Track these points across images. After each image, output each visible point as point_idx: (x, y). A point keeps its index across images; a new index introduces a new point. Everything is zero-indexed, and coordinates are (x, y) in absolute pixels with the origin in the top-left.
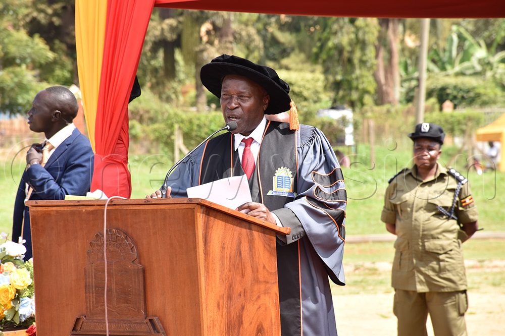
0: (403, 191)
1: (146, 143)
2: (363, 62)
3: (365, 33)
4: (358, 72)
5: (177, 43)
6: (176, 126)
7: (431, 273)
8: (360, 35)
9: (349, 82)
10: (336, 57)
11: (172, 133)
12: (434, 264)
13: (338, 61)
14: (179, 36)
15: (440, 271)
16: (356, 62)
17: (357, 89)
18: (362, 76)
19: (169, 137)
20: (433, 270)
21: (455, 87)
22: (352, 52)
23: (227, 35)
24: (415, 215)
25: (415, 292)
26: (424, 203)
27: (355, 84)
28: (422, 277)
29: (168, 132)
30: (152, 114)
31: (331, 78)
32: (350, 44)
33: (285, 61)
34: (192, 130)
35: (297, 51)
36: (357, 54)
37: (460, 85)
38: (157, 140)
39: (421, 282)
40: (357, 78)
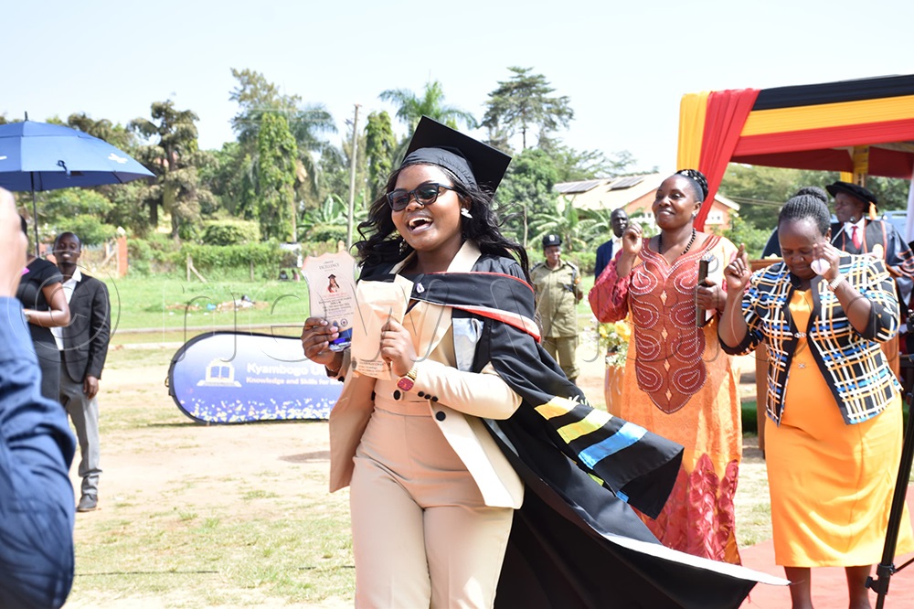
0: (541, 277)
1: (168, 265)
2: (285, 216)
3: (286, 196)
4: (282, 221)
5: (160, 201)
6: (188, 254)
7: (561, 326)
8: (283, 197)
9: (277, 229)
10: (268, 211)
11: (185, 259)
12: (562, 320)
13: (269, 214)
14: (161, 197)
15: (566, 324)
16: (281, 215)
17: (282, 232)
18: (285, 224)
19: (183, 261)
20: (562, 323)
21: (335, 233)
22: (278, 208)
23: (193, 196)
24: (551, 290)
25: (552, 338)
26: (555, 284)
27: (280, 229)
28: (555, 328)
29: (183, 258)
30: (163, 246)
31: (265, 225)
32: (277, 203)
33: (215, 214)
34: (198, 256)
35: (222, 208)
36: (282, 210)
37: (338, 231)
38: (176, 263)
39: (555, 331)
40: (282, 226)
